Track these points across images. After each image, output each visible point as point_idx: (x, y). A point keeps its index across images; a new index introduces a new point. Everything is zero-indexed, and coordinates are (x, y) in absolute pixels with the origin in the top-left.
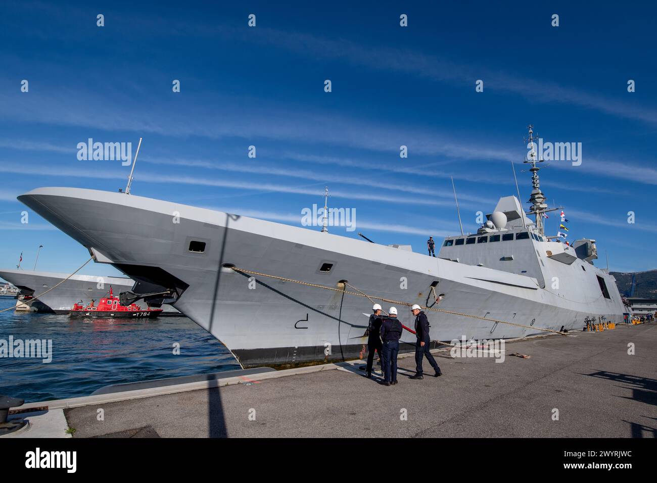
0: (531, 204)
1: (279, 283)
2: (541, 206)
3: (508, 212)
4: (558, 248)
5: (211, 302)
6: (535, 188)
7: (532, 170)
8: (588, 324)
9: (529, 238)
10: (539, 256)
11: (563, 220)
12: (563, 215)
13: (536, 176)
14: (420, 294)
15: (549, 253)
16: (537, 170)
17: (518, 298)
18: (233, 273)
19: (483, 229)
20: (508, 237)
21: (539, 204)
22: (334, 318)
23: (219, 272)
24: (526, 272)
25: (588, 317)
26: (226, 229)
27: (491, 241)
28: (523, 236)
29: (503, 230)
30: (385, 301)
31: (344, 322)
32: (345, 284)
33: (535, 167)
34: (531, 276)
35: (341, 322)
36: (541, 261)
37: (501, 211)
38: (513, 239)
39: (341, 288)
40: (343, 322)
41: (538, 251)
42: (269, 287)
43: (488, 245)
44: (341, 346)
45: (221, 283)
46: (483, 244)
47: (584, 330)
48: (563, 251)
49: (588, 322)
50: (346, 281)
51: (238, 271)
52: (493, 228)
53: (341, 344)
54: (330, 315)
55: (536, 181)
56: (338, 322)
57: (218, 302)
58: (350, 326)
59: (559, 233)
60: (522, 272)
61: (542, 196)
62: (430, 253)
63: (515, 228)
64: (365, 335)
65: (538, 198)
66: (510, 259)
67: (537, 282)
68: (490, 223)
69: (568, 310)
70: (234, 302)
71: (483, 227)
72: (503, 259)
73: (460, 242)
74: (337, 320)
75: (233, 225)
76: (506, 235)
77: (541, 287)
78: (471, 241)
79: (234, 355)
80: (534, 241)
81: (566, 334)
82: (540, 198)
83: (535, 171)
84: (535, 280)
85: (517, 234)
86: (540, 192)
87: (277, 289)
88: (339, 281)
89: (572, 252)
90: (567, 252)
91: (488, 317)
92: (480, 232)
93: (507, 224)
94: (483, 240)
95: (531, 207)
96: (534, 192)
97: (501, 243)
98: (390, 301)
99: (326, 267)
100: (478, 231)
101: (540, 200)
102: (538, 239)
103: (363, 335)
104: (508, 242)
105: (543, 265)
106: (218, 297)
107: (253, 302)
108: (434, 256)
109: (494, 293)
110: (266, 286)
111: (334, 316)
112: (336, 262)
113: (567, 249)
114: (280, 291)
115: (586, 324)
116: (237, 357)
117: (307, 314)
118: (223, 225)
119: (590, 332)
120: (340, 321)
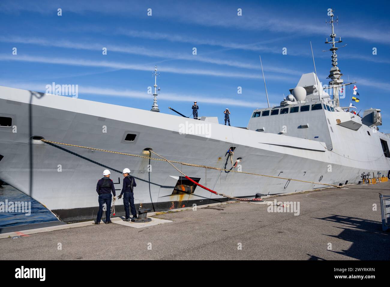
0: (330, 79)
1: (89, 152)
2: (338, 81)
3: (308, 87)
4: (346, 117)
5: (28, 170)
6: (333, 65)
7: (332, 50)
8: (363, 178)
9: (322, 108)
10: (330, 123)
11: (355, 93)
12: (356, 89)
13: (335, 55)
14: (220, 158)
15: (338, 121)
16: (336, 49)
17: (307, 159)
18: (43, 145)
19: (285, 102)
20: (305, 108)
21: (336, 79)
22: (144, 181)
23: (31, 144)
24: (318, 137)
25: (364, 173)
26: (30, 106)
27: (291, 112)
28: (318, 107)
29: (302, 102)
30: (184, 165)
31: (154, 184)
32: (150, 151)
33: (334, 47)
34: (322, 141)
35: (150, 184)
36: (331, 128)
37: (301, 86)
38: (309, 110)
39: (146, 155)
40: (152, 183)
41: (328, 120)
42: (79, 156)
43: (289, 115)
44: (152, 203)
45: (34, 154)
46: (284, 115)
47: (359, 184)
48: (350, 120)
49: (364, 177)
50: (151, 149)
51: (48, 143)
52: (294, 101)
53: (153, 202)
54: (140, 178)
55: (335, 60)
56: (148, 183)
57: (34, 170)
58: (160, 187)
59: (351, 104)
60: (315, 137)
61: (339, 73)
62: (226, 122)
63: (313, 100)
64: (173, 194)
65: (336, 74)
66: (306, 127)
67: (325, 146)
68: (291, 97)
69: (352, 168)
70: (49, 170)
71: (285, 100)
72: (300, 127)
73: (266, 113)
74: (147, 182)
75: (36, 102)
76: (303, 106)
77: (328, 150)
78: (275, 112)
79: (54, 214)
80: (326, 111)
81: (340, 187)
82: (337, 74)
83: (334, 51)
84: (324, 144)
85: (312, 105)
86: (338, 69)
87: (88, 158)
88: (144, 148)
89: (358, 120)
90: (353, 120)
91: (282, 175)
92: (283, 104)
93: (306, 97)
94: (285, 111)
95: (330, 82)
96: (333, 69)
97: (300, 114)
98: (189, 164)
99: (131, 137)
100: (281, 103)
101: (338, 76)
102: (330, 109)
103: (171, 194)
104: (305, 113)
105: (332, 132)
106: (34, 166)
107: (67, 169)
108: (229, 125)
109: (286, 156)
110: (77, 155)
111: (143, 179)
112: (139, 133)
113: (353, 117)
114: (90, 159)
115: (362, 179)
116: (57, 216)
117: (119, 178)
118: (27, 101)
119: (364, 185)
120: (149, 182)
